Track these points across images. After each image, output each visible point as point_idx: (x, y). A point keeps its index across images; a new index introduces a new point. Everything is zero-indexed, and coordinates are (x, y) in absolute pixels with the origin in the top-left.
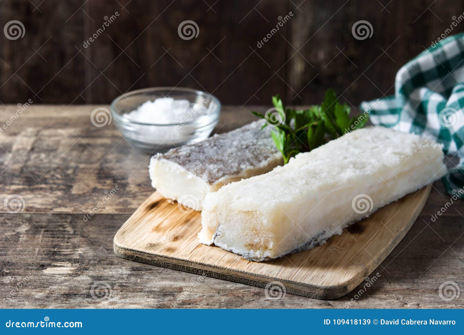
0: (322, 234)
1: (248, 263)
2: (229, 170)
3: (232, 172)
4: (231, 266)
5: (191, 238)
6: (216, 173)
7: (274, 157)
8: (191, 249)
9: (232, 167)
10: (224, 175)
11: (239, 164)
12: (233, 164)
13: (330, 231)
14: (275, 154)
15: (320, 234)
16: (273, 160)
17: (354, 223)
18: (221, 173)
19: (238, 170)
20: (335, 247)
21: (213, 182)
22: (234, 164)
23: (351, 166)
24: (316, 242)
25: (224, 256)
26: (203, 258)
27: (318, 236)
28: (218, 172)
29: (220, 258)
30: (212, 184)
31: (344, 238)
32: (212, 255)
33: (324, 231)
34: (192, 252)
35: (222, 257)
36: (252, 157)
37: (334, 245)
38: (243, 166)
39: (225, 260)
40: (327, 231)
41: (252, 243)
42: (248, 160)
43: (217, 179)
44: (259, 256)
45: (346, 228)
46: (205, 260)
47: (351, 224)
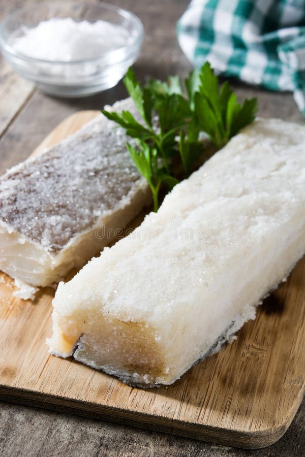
0: (230, 327)
1: (131, 392)
2: (79, 223)
3: (84, 225)
4: (106, 400)
5: (35, 343)
6: (61, 231)
7: (136, 186)
8: (39, 369)
9: (81, 217)
10: (73, 232)
11: (91, 209)
12: (82, 210)
13: (240, 319)
14: (137, 182)
15: (228, 328)
16: (136, 192)
17: (268, 295)
18: (68, 231)
19: (91, 221)
20: (251, 345)
21: (59, 249)
22: (84, 211)
23: (261, 211)
24: (224, 341)
25: (92, 379)
26: (61, 387)
27: (226, 331)
28: (64, 228)
29: (87, 384)
30: (57, 254)
31: (259, 324)
32: (74, 377)
33: (233, 322)
34: (42, 375)
35: (88, 382)
36: (106, 193)
37: (248, 342)
38: (97, 213)
39: (94, 389)
40: (237, 320)
41: (136, 364)
42: (102, 199)
43: (64, 242)
44: (147, 382)
45: (260, 306)
46: (64, 391)
47: (265, 297)
